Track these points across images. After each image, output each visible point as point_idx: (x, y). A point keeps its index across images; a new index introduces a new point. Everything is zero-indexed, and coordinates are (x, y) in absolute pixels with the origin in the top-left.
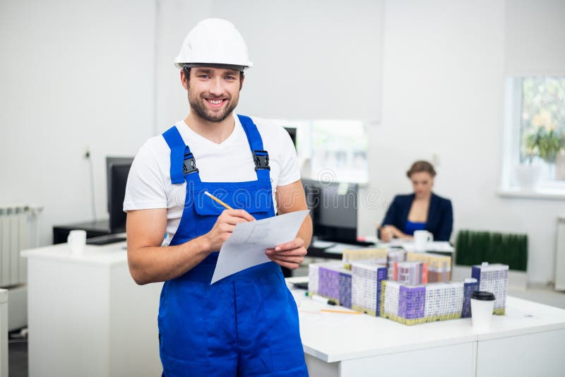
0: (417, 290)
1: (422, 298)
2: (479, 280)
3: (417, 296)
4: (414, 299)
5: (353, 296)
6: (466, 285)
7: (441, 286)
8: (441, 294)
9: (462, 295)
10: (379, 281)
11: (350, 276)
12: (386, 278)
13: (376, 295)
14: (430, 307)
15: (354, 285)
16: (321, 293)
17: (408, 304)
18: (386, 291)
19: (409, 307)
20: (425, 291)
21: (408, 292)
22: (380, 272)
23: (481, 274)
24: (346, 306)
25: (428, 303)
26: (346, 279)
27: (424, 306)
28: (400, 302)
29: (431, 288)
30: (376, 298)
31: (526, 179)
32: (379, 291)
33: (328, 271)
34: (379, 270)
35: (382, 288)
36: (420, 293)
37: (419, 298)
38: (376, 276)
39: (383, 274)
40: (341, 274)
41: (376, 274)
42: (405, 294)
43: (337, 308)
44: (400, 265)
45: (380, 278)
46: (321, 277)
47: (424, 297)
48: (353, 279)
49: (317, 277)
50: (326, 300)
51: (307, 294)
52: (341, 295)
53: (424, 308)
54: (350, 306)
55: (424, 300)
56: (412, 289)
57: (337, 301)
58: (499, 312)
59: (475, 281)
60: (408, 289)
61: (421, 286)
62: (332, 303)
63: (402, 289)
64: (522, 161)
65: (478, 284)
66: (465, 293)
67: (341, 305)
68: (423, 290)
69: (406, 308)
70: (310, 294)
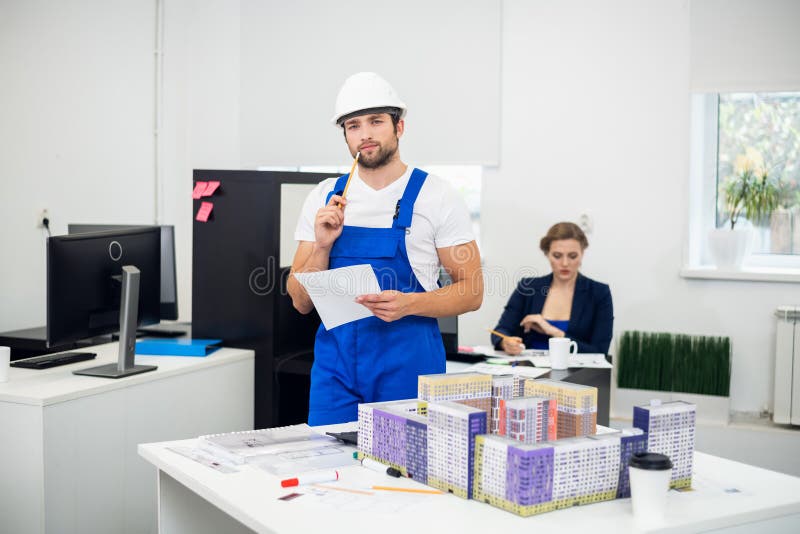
0: (539, 454)
1: (548, 468)
2: (646, 429)
3: (539, 464)
4: (534, 470)
5: (430, 461)
6: (625, 440)
7: (581, 444)
8: (581, 459)
9: (618, 459)
10: (472, 436)
11: (424, 427)
12: (483, 431)
13: (467, 461)
14: (561, 482)
15: (430, 443)
16: (378, 455)
17: (523, 478)
18: (484, 454)
19: (525, 484)
20: (552, 455)
21: (523, 458)
22: (473, 421)
23: (651, 420)
24: (418, 479)
25: (559, 476)
26: (416, 431)
27: (552, 480)
28: (510, 476)
29: (563, 448)
30: (467, 466)
31: (725, 252)
32: (471, 454)
33: (388, 417)
34: (472, 417)
35: (477, 450)
36: (545, 459)
37: (542, 467)
38: (467, 428)
39: (479, 425)
40: (410, 423)
41: (467, 424)
42: (517, 460)
43: (404, 482)
44: (510, 405)
45: (473, 430)
46: (378, 426)
47: (552, 466)
48: (429, 432)
49: (370, 427)
50: (385, 467)
51: (356, 456)
52: (410, 458)
53: (551, 485)
54: (424, 479)
55: (552, 470)
56: (529, 452)
57: (404, 470)
58: (681, 486)
59: (639, 432)
60: (522, 452)
61: (546, 446)
62: (394, 473)
63: (511, 452)
64: (718, 225)
65: (645, 438)
66: (623, 455)
67: (410, 476)
68: (550, 453)
69: (519, 485)
70: (360, 456)
